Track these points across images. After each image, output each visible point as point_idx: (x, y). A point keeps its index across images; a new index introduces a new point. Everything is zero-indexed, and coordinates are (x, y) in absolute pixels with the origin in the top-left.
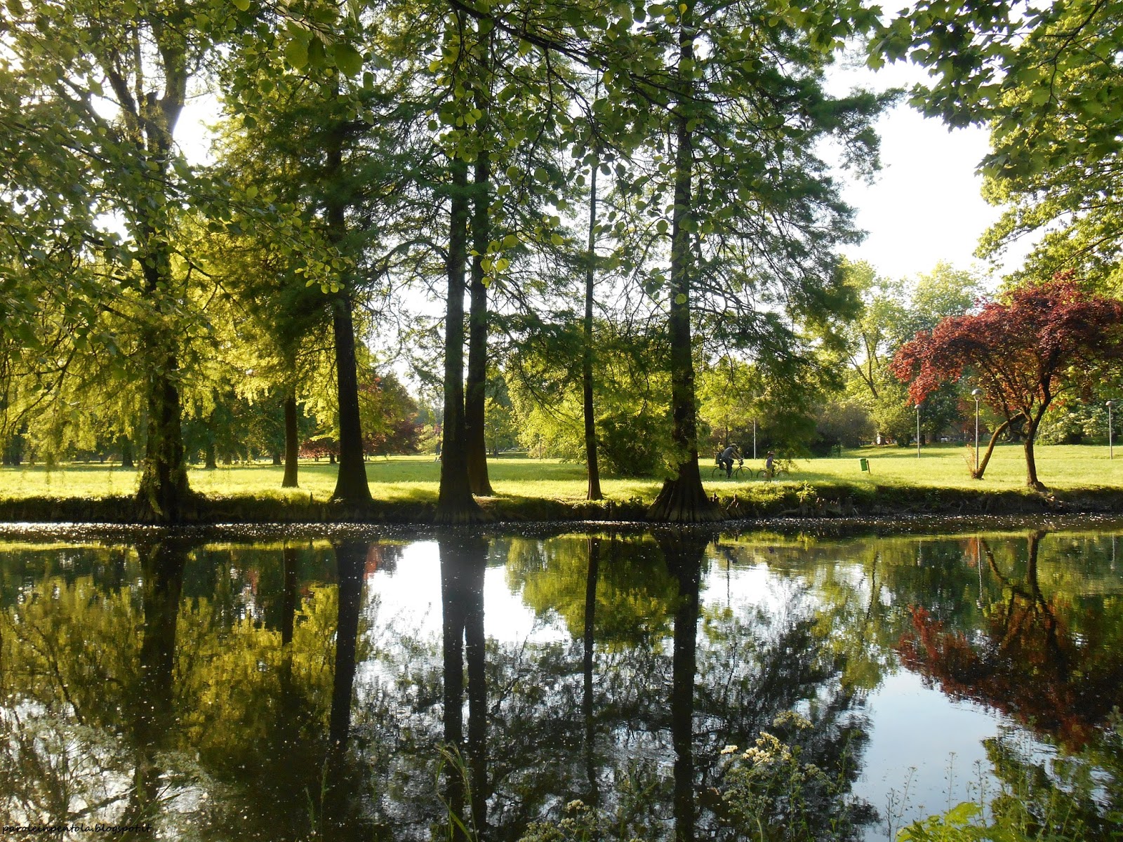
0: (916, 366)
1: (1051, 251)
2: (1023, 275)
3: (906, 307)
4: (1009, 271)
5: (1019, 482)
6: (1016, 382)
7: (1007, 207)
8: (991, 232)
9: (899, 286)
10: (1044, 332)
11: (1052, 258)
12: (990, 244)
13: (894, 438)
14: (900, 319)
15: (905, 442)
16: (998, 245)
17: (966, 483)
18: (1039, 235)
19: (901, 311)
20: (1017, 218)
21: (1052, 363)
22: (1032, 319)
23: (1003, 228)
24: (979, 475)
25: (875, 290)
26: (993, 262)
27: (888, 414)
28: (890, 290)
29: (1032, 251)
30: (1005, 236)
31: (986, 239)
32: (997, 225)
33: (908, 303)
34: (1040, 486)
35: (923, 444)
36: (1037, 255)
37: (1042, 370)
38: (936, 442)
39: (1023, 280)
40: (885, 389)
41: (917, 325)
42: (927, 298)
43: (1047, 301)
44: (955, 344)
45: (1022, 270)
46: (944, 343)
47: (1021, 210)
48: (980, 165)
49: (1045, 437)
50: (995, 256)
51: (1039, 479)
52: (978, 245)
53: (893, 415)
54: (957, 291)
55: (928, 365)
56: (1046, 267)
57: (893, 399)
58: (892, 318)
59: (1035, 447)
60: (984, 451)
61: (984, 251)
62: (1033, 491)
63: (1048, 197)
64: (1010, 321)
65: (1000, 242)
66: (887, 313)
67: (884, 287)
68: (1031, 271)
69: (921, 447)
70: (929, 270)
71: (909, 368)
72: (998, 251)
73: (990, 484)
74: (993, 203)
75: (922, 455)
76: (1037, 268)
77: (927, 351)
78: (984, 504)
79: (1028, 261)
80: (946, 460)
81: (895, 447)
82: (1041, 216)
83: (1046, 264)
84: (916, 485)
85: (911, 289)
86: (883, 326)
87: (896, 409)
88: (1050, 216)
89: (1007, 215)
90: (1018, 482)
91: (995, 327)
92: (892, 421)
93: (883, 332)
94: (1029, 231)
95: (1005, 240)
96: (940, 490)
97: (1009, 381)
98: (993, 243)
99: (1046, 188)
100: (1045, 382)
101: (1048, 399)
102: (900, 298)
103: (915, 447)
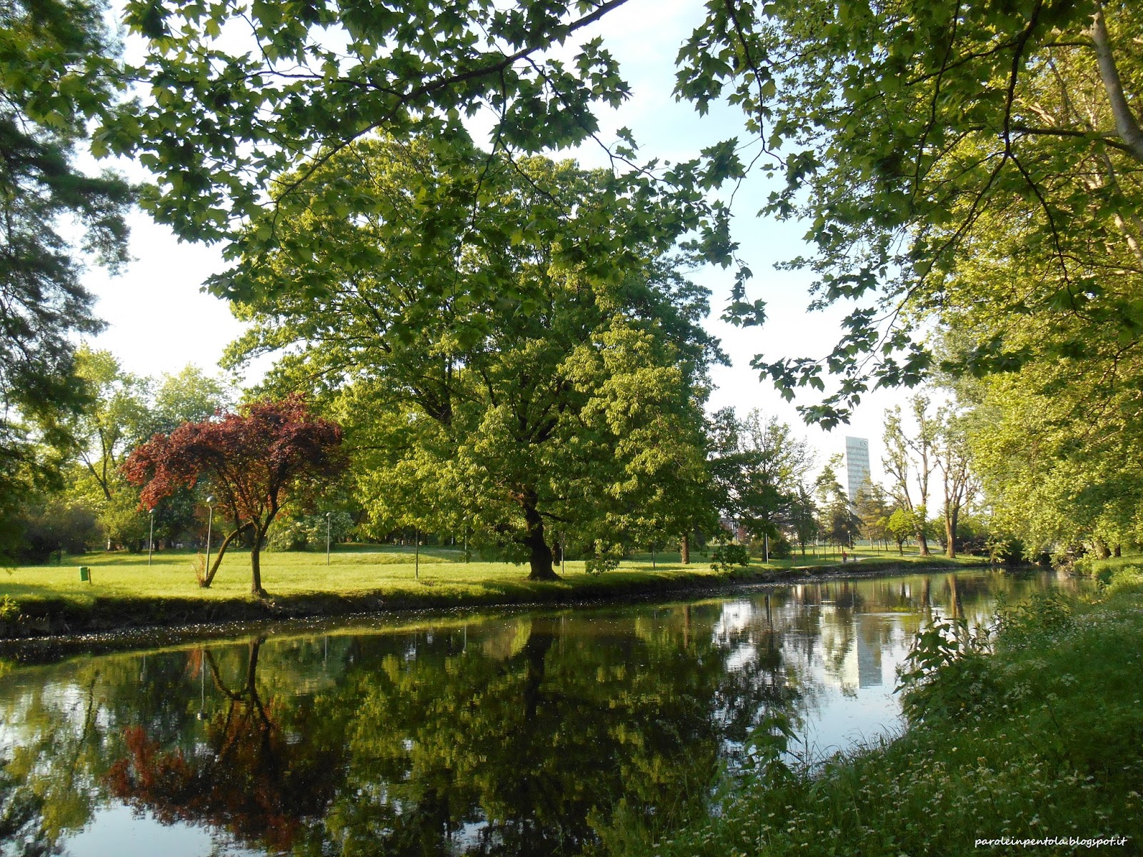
0: (151, 469)
1: (288, 372)
2: (262, 390)
3: (151, 406)
4: (250, 384)
5: (245, 589)
6: (247, 490)
7: (252, 324)
8: (236, 345)
9: (143, 384)
10: (275, 446)
11: (288, 379)
12: (234, 357)
13: (125, 543)
14: (141, 418)
15: (137, 548)
16: (242, 359)
17: (192, 592)
18: (278, 355)
19: (145, 410)
20: (260, 337)
21: (281, 476)
22: (265, 433)
23: (248, 343)
24: (206, 584)
25: (118, 385)
26: (236, 374)
27: (120, 518)
28: (134, 386)
29: (272, 369)
30: (249, 351)
31: (231, 352)
32: (241, 340)
33: (152, 404)
34: (264, 594)
35: (157, 551)
36: (276, 373)
37: (271, 481)
38: (170, 549)
39: (262, 395)
40: (120, 490)
41: (158, 426)
42: (171, 399)
43: (279, 418)
44: (191, 449)
45: (262, 385)
46: (181, 449)
47: (264, 330)
48: (206, 283)
49: (275, 544)
50: (238, 369)
51: (263, 586)
52: (223, 355)
53: (126, 519)
54: (203, 398)
55: (163, 469)
56: (282, 386)
57: (127, 502)
58: (134, 416)
59: (261, 554)
60: (214, 557)
61: (228, 363)
62: (257, 598)
63: (288, 323)
64: (246, 433)
65: (244, 356)
66: (127, 410)
67: (128, 382)
68: (269, 388)
69: (153, 553)
70: (176, 373)
71: (143, 471)
72: (242, 364)
73: (215, 594)
74: (240, 318)
75: (153, 562)
76: (274, 386)
77: (163, 455)
78: (209, 613)
79: (268, 378)
80: (177, 567)
81: (126, 553)
82: (281, 338)
83: (283, 383)
84: (141, 596)
85: (156, 389)
86: (123, 424)
87: (130, 513)
88: (288, 340)
89: (251, 333)
90: (245, 591)
91: (231, 438)
92: (125, 525)
93: (122, 430)
94: (270, 351)
95: (248, 355)
96: (165, 600)
97: (241, 491)
98: (237, 355)
99: (287, 315)
100: (273, 493)
101: (275, 508)
102: (145, 396)
103: (147, 553)
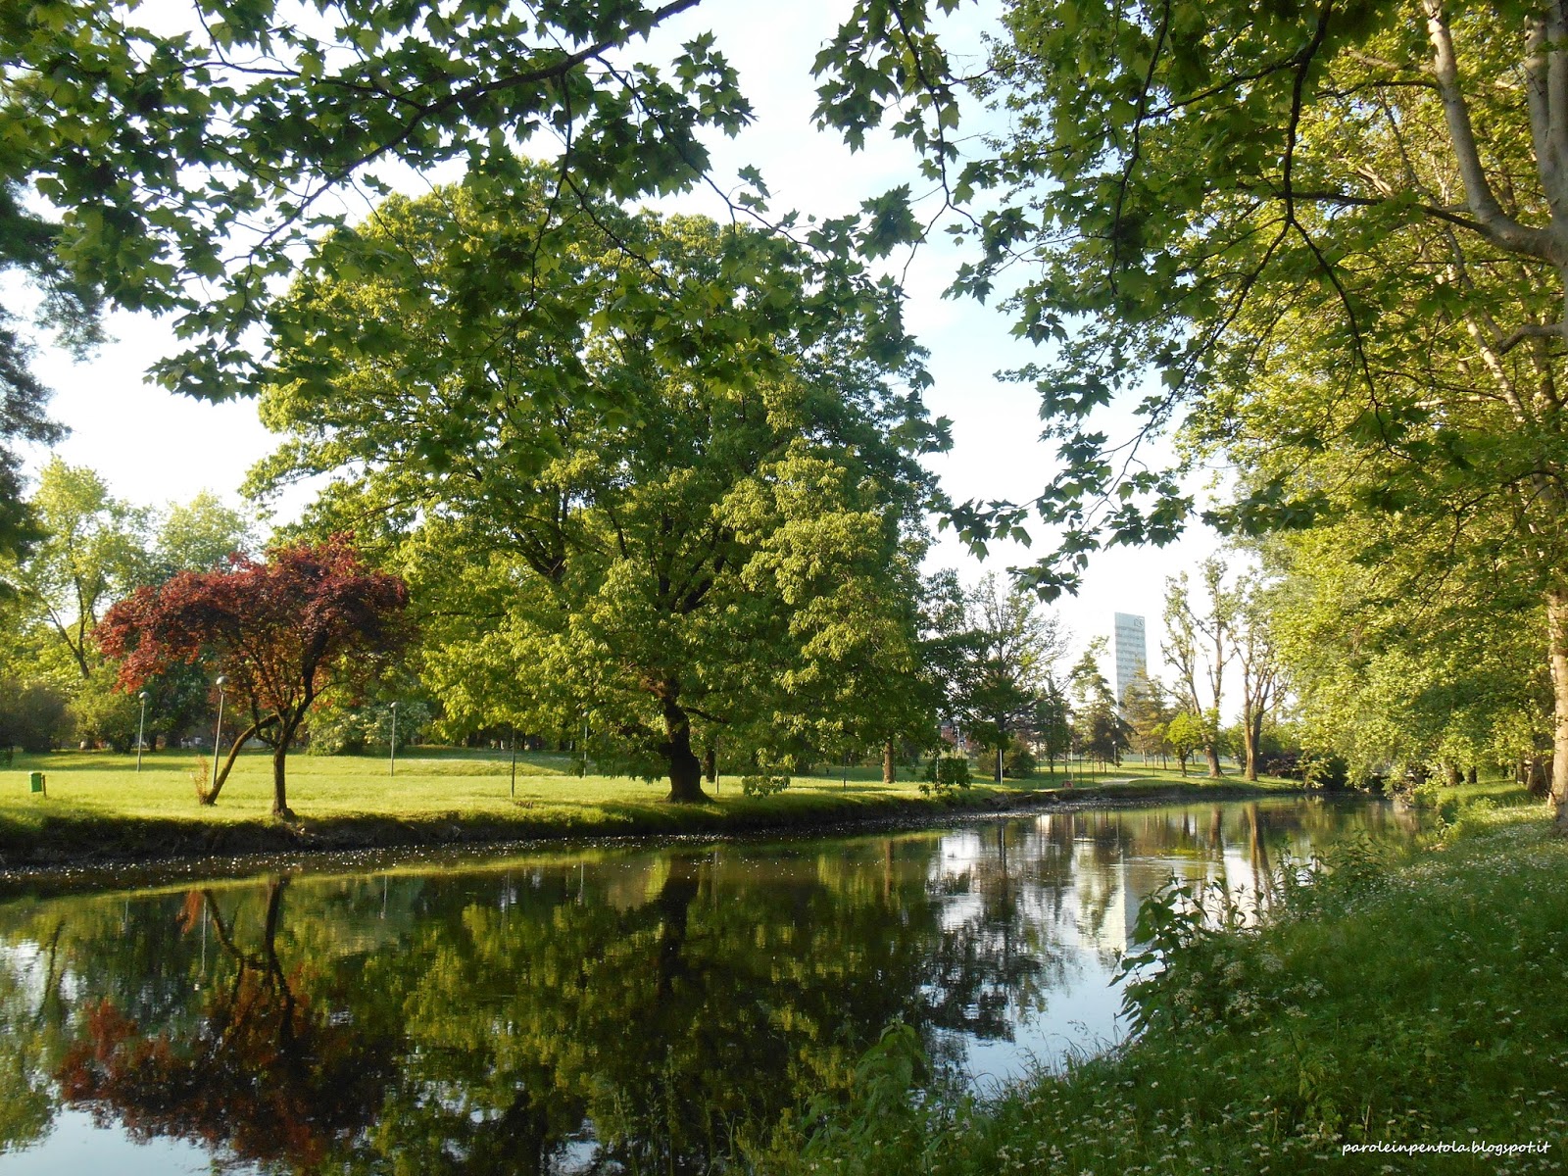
0: (131, 636)
1: (338, 505)
2: (299, 530)
3: (150, 548)
4: (281, 522)
5: (264, 808)
6: (272, 670)
7: (287, 437)
8: (264, 465)
9: (141, 517)
10: (310, 610)
11: (337, 514)
12: (261, 481)
13: (108, 739)
14: (137, 564)
15: (124, 747)
16: (272, 485)
17: (189, 811)
18: (324, 480)
19: (141, 554)
20: (299, 455)
21: (319, 650)
22: (297, 591)
23: (281, 463)
24: (210, 799)
25: (105, 517)
26: (263, 506)
27: (101, 703)
28: (128, 519)
29: (315, 500)
30: (282, 474)
31: (257, 474)
32: (271, 458)
33: (152, 544)
34: (289, 815)
35: (153, 751)
36: (320, 506)
37: (305, 657)
38: (174, 746)
39: (299, 536)
40: (102, 664)
41: (162, 577)
42: (180, 538)
43: (318, 568)
44: (191, 611)
45: (299, 523)
46: (177, 608)
47: (305, 446)
49: (320, 745)
50: (267, 499)
51: (290, 804)
52: (245, 479)
53: (110, 704)
54: (223, 537)
55: (149, 637)
56: (329, 524)
57: (112, 680)
58: (126, 561)
59: (288, 757)
60: (224, 761)
61: (253, 490)
62: (279, 821)
63: (340, 437)
64: (270, 589)
65: (276, 481)
66: (117, 553)
67: (119, 514)
68: (309, 526)
69: (144, 754)
70: (186, 501)
71: (120, 639)
72: (273, 492)
73: (224, 813)
74: (272, 428)
75: (142, 767)
76: (317, 523)
77: (149, 617)
78: (210, 842)
79: (309, 512)
80: (176, 775)
81: (109, 753)
82: (326, 457)
83: (330, 520)
84: (113, 817)
85: (158, 523)
86: (109, 572)
87: (114, 697)
88: (338, 460)
89: (286, 449)
90: (262, 811)
91: (249, 595)
92: (107, 714)
93: (109, 580)
94: (312, 474)
95: (282, 480)
96: (147, 823)
97: (262, 670)
98: (265, 480)
99: (335, 424)
100: (309, 674)
101: (310, 697)
102: (142, 534)
103: (136, 754)
